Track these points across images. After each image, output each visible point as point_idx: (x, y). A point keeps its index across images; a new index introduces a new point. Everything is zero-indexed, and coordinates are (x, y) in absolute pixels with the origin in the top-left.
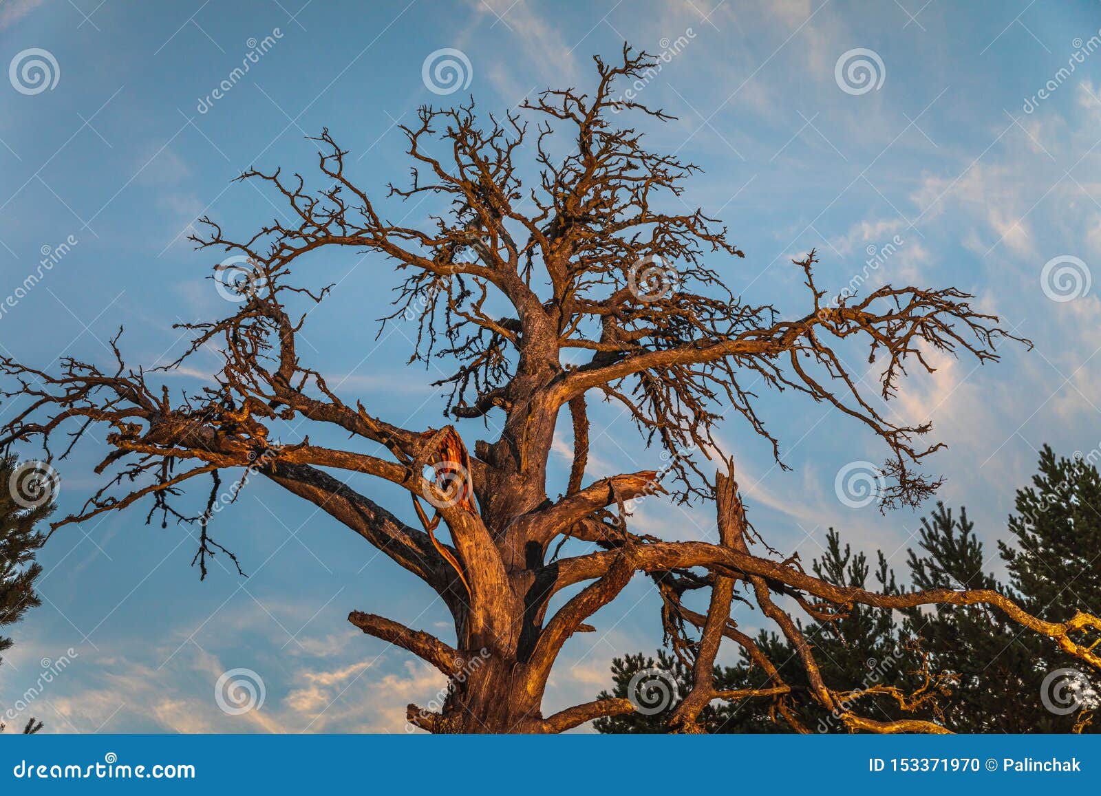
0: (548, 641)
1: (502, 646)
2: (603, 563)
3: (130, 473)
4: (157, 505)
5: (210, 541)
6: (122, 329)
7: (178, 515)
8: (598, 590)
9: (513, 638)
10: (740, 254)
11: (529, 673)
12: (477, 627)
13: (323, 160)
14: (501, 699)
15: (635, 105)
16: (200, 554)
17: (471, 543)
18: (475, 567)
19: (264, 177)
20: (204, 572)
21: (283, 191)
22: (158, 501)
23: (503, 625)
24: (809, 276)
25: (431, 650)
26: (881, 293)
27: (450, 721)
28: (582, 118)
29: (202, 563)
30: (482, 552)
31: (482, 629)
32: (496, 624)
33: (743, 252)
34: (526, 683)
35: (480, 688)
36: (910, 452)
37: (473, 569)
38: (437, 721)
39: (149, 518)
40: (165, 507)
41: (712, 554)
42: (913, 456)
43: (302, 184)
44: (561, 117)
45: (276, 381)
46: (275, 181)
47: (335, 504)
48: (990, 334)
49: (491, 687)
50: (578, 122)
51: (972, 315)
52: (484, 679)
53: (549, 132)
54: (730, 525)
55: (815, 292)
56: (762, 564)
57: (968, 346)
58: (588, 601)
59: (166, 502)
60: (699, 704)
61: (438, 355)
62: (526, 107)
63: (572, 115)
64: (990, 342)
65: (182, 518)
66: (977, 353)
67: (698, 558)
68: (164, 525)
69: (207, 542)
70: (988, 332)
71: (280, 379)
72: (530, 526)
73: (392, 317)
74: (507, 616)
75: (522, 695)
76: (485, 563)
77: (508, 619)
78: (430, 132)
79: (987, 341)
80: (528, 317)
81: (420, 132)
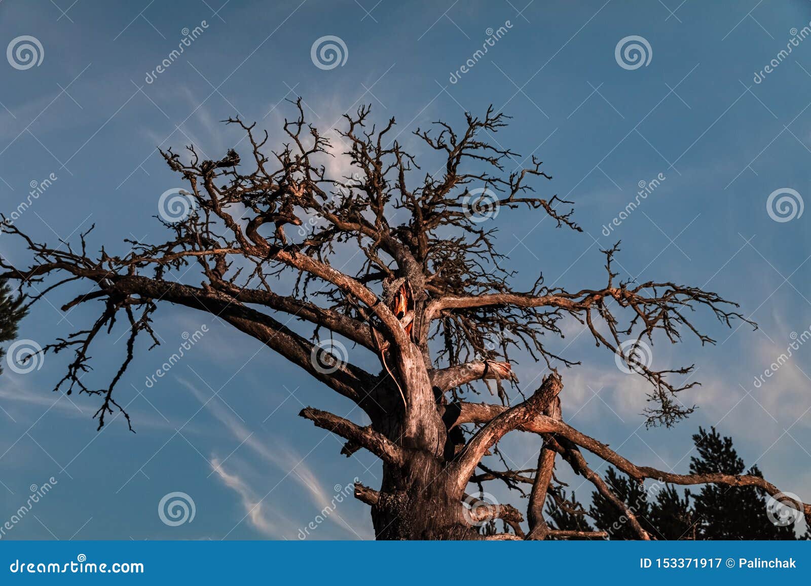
0: (478, 445)
1: (432, 449)
2: (489, 411)
3: (56, 346)
4: (67, 377)
5: (113, 401)
6: (93, 226)
7: (82, 386)
8: (523, 410)
9: (440, 444)
10: (579, 230)
11: (460, 469)
12: (410, 432)
13: (286, 124)
14: (440, 485)
15: (489, 147)
16: (102, 411)
17: (413, 366)
18: (414, 384)
19: (243, 126)
20: (102, 424)
21: (252, 141)
22: (70, 374)
23: (432, 433)
24: (609, 262)
25: (378, 441)
26: (647, 285)
27: (396, 497)
28: (452, 149)
29: (102, 417)
30: (420, 374)
31: (415, 434)
32: (426, 431)
33: (582, 228)
34: (457, 477)
35: (422, 473)
36: (670, 388)
37: (412, 386)
38: (382, 497)
39: (58, 386)
40: (74, 379)
41: (555, 425)
42: (672, 391)
43: (266, 140)
44: (435, 148)
45: (214, 273)
46: (249, 131)
47: (281, 339)
48: (728, 317)
49: (431, 475)
50: (449, 151)
51: (721, 301)
52: (424, 468)
53: (409, 170)
54: (555, 414)
55: (610, 274)
56: (588, 440)
57: (696, 332)
58: (515, 417)
59: (77, 375)
60: (542, 536)
61: (313, 294)
62: (417, 134)
63: (445, 146)
64: (728, 321)
65: (85, 389)
66: (701, 337)
67: (545, 427)
68: (69, 393)
69: (110, 402)
70: (726, 315)
71: (216, 273)
72: (436, 376)
73: (272, 274)
74: (435, 427)
75: (454, 486)
76: (422, 384)
77: (435, 430)
78: (362, 125)
79: (726, 321)
80: (406, 261)
81: (356, 123)
